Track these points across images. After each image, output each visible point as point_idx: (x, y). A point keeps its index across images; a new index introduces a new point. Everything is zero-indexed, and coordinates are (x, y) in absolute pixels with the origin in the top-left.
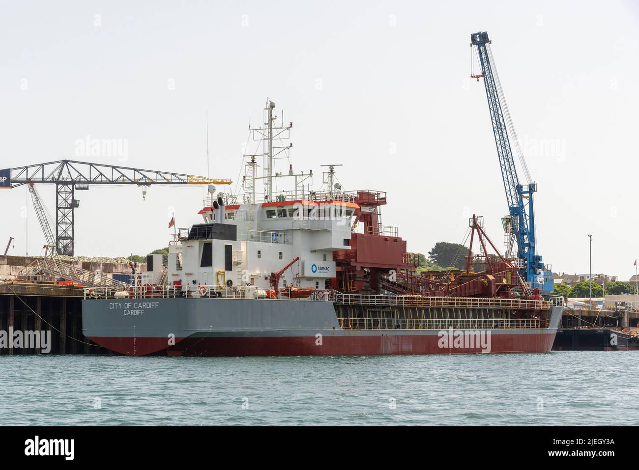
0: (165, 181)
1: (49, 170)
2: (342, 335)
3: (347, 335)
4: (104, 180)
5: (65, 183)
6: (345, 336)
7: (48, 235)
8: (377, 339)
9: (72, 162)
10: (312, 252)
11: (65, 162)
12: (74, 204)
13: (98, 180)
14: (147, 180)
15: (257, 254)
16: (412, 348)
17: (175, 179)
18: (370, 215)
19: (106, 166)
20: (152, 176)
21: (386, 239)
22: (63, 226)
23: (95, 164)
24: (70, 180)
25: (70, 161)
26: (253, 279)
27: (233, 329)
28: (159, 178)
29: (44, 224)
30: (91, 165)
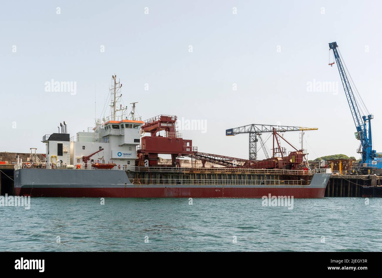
0: (291, 130)
1: (247, 128)
2: (133, 187)
3: (136, 187)
4: (268, 131)
5: (253, 133)
6: (135, 188)
7: (266, 153)
8: (162, 190)
9: (256, 125)
10: (119, 146)
11: (253, 125)
12: (256, 140)
13: (265, 131)
14: (284, 130)
15: (82, 148)
16: (190, 194)
17: (295, 129)
18: (168, 128)
19: (268, 125)
20: (286, 128)
21: (177, 139)
22: (252, 149)
23: (273, 126)
24: (255, 131)
25: (255, 124)
26: (79, 160)
27: (49, 184)
28: (289, 129)
29: (264, 149)
30: (263, 125)
